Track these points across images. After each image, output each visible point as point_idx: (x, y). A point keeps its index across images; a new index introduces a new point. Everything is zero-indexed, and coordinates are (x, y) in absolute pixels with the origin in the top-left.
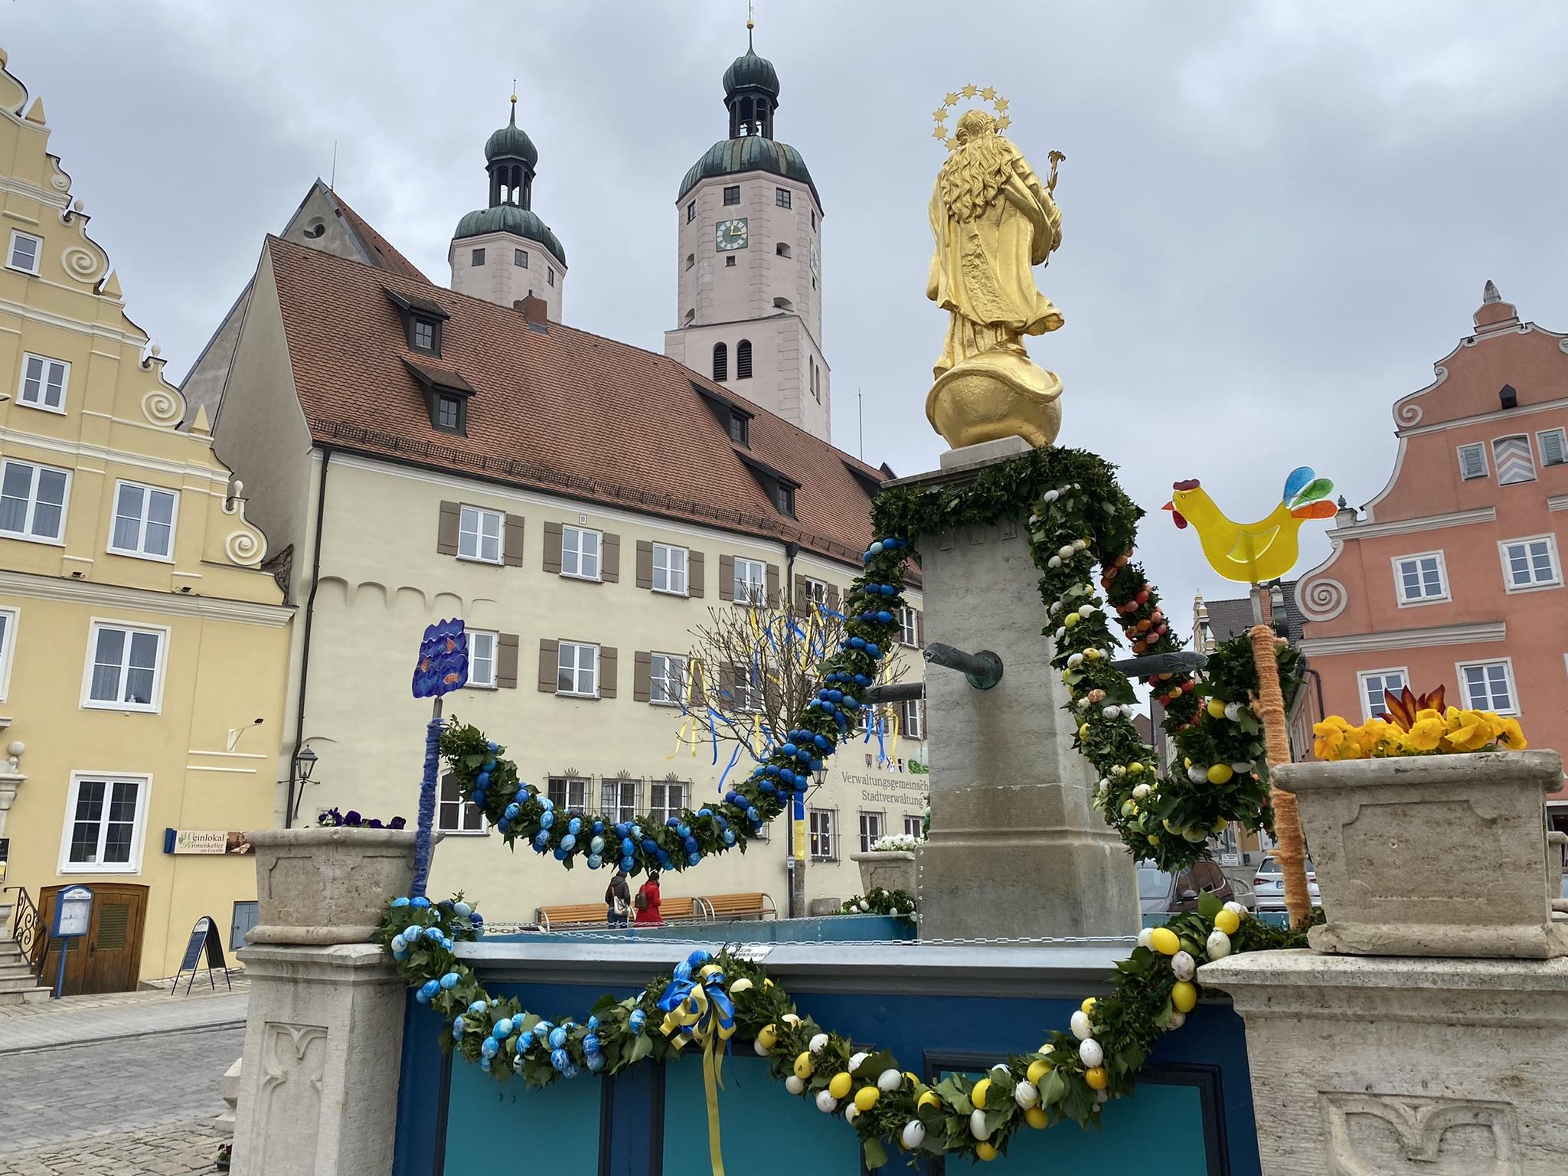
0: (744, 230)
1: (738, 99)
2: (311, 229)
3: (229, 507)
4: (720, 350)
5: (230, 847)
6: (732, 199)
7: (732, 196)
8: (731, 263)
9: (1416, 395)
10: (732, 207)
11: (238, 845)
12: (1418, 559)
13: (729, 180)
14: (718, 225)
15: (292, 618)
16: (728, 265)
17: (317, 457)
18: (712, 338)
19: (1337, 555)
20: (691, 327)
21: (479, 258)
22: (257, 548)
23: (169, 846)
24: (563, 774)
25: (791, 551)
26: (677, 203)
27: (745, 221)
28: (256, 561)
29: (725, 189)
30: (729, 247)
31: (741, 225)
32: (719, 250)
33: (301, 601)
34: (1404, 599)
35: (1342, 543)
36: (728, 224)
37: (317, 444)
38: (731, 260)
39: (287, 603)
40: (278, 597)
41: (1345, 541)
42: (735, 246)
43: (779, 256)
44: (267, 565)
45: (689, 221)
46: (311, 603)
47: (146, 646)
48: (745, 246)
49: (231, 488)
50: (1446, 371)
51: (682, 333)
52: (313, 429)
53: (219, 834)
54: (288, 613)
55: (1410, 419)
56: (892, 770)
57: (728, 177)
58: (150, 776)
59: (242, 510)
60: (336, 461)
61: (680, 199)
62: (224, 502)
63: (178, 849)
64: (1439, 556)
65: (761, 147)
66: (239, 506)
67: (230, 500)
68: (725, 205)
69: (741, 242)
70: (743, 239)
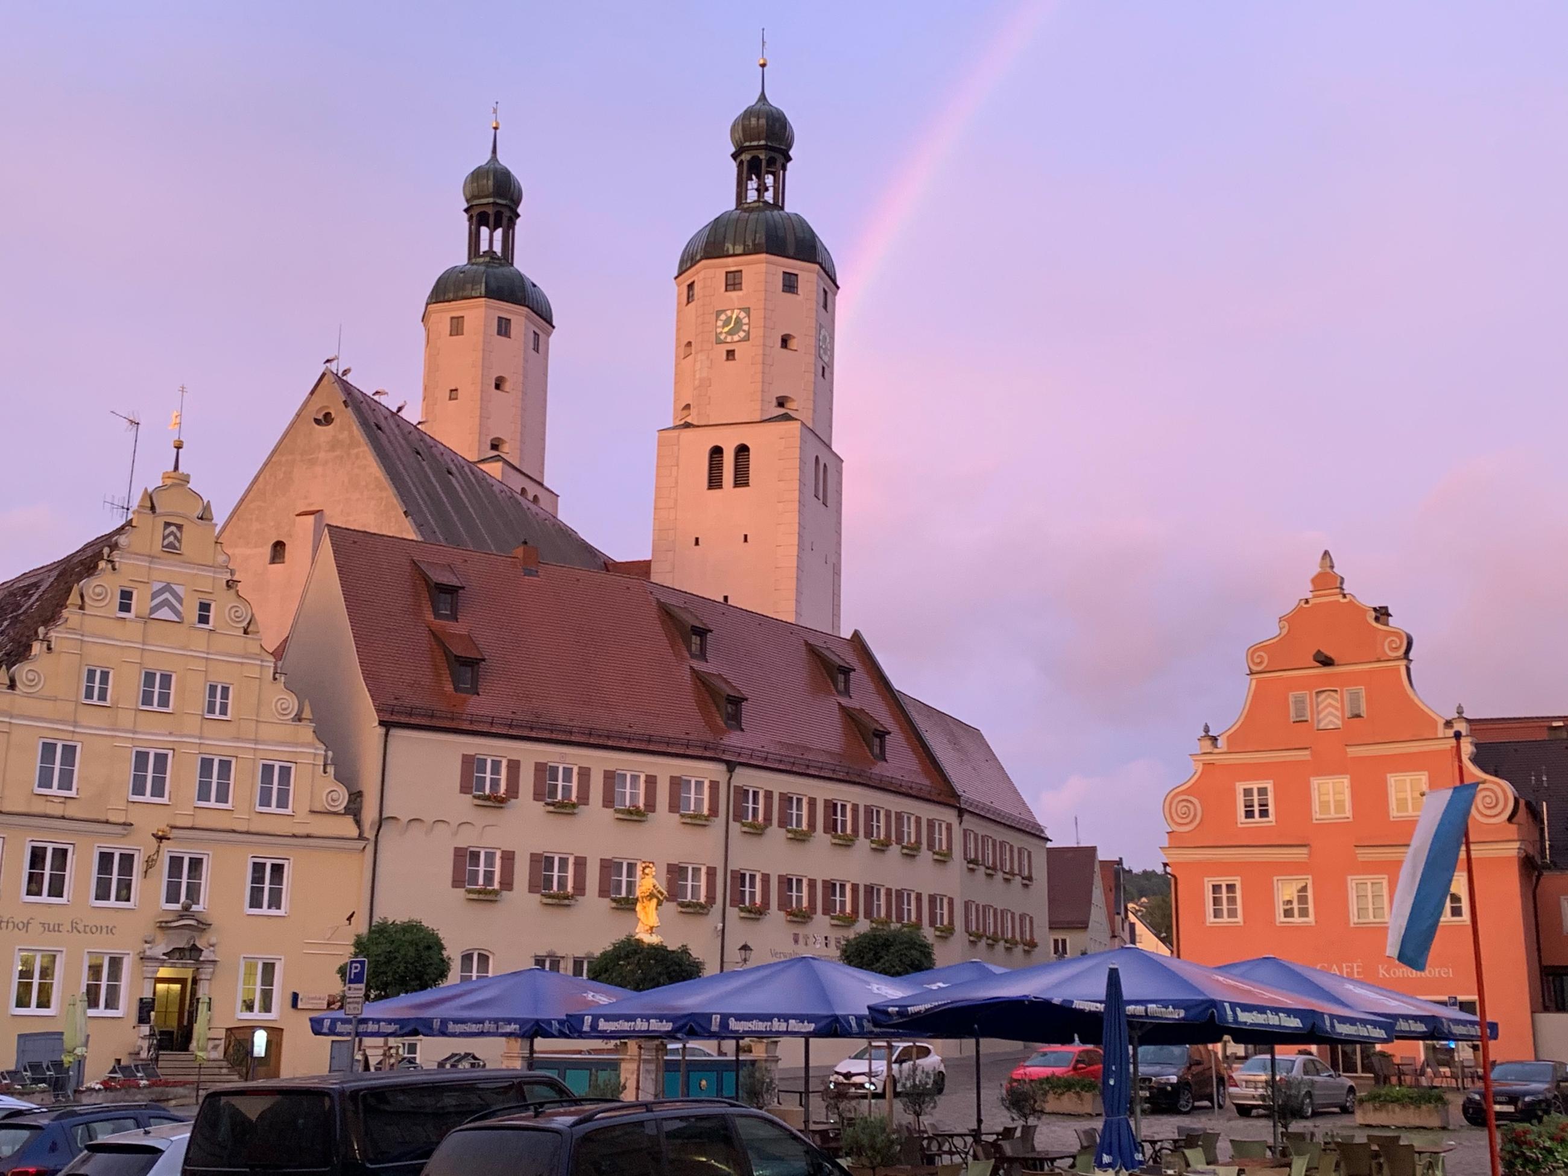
0: (746, 321)
1: (746, 157)
2: (320, 417)
3: (325, 772)
4: (717, 452)
5: (329, 1005)
6: (734, 284)
7: (733, 281)
8: (730, 357)
9: (1265, 644)
10: (734, 295)
11: (334, 1003)
12: (1255, 786)
13: (732, 264)
14: (719, 313)
15: (365, 847)
16: (728, 359)
17: (381, 731)
18: (709, 439)
19: (1196, 777)
20: (687, 425)
21: (457, 326)
22: (342, 797)
23: (295, 1005)
24: (545, 954)
25: (731, 766)
26: (676, 278)
27: (747, 311)
28: (341, 808)
29: (727, 273)
30: (729, 339)
31: (742, 315)
32: (719, 342)
33: (369, 834)
34: (1243, 820)
35: (1201, 766)
36: (729, 313)
37: (382, 723)
38: (730, 354)
39: (361, 837)
40: (355, 833)
41: (1204, 764)
42: (736, 338)
43: (784, 350)
44: (348, 811)
45: (688, 302)
46: (377, 836)
47: (277, 869)
48: (747, 339)
49: (326, 757)
50: (1287, 624)
51: (676, 433)
52: (378, 711)
53: (322, 996)
54: (362, 844)
55: (1261, 663)
56: (818, 946)
57: (730, 260)
58: (282, 957)
59: (333, 772)
60: (395, 732)
61: (680, 275)
62: (322, 767)
63: (300, 1006)
64: (1269, 785)
65: (767, 222)
66: (331, 770)
67: (325, 766)
68: (726, 290)
69: (742, 334)
70: (744, 331)
